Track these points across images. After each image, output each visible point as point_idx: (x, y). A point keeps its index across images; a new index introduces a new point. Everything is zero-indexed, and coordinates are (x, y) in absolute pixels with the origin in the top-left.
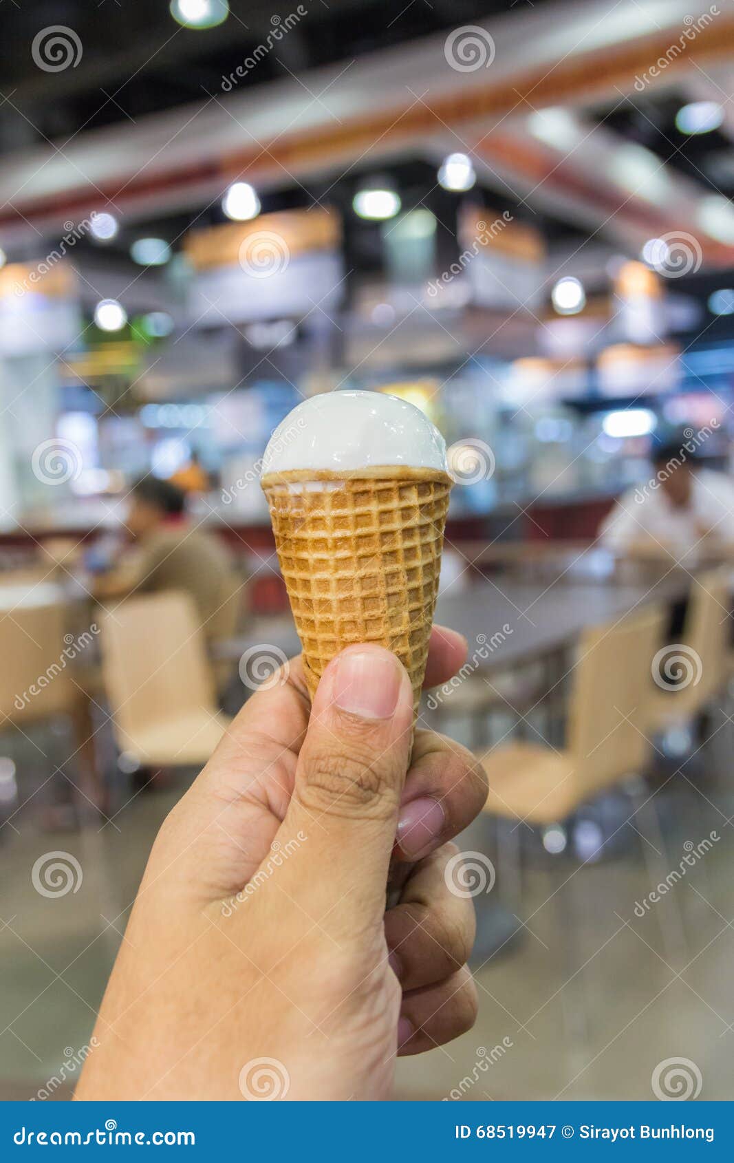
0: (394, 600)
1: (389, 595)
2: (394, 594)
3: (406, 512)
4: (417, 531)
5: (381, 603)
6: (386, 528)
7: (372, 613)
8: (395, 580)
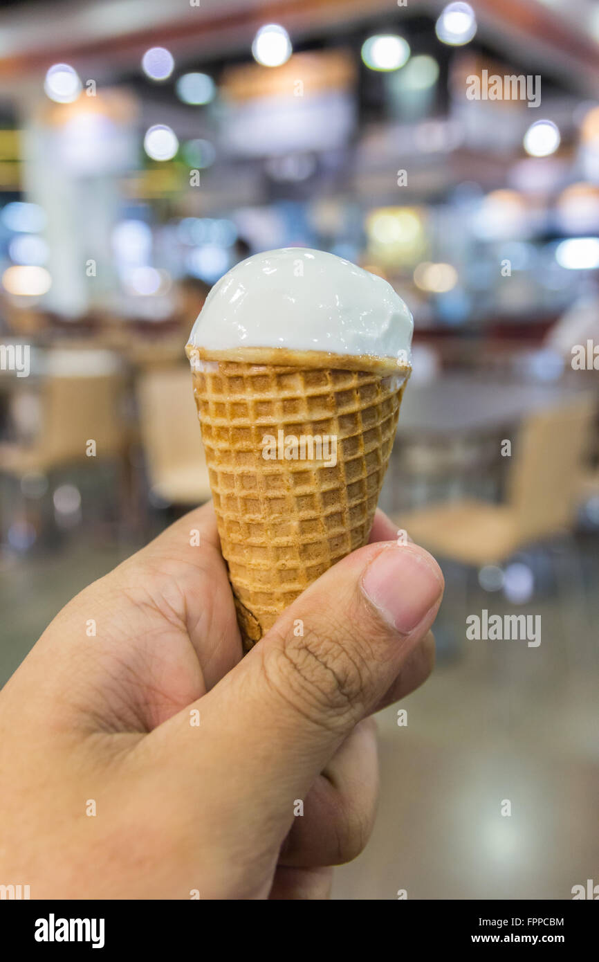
0: (277, 506)
1: (269, 500)
2: (276, 499)
3: (290, 404)
4: (309, 427)
5: (262, 507)
6: (263, 421)
7: (252, 516)
8: (278, 483)
